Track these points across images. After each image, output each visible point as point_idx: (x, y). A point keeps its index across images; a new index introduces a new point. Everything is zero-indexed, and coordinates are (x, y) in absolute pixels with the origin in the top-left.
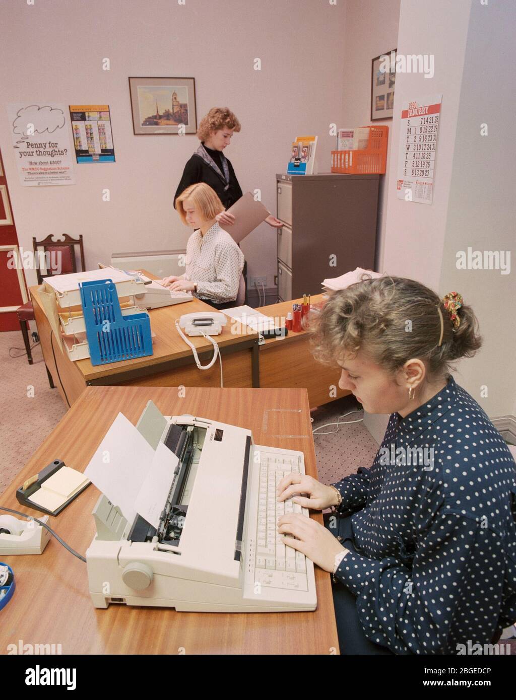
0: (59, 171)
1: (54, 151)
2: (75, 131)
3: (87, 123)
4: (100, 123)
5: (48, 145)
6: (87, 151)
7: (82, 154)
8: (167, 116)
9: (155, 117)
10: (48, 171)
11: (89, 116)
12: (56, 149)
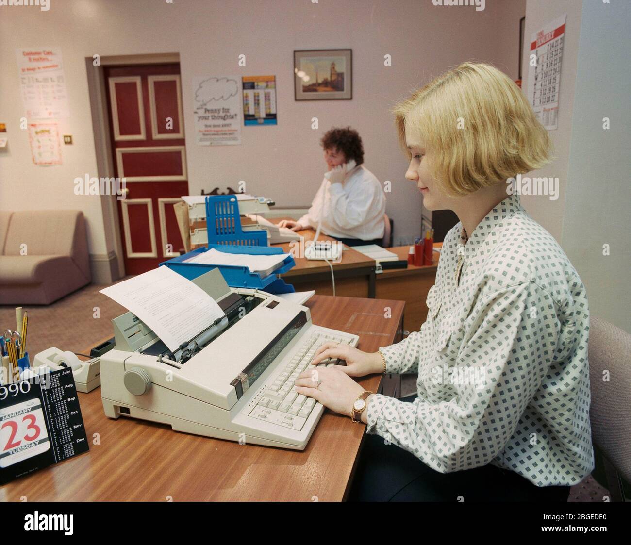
0: (229, 132)
1: (227, 115)
2: (245, 98)
3: (256, 91)
4: (266, 91)
5: (221, 111)
6: (253, 116)
7: (249, 119)
8: (326, 83)
9: (314, 85)
10: (220, 133)
11: (258, 85)
12: (228, 114)
